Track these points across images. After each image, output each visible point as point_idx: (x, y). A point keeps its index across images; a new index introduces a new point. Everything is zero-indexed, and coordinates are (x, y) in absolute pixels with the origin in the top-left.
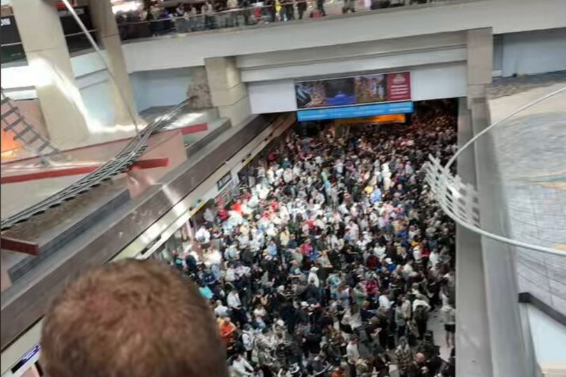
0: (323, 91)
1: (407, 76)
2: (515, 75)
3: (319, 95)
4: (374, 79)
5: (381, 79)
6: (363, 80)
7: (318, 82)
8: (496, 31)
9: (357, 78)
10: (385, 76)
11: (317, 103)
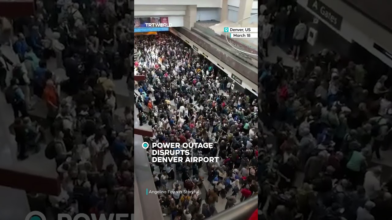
0: (139, 22)
1: (167, 18)
2: (199, 21)
3: (138, 23)
4: (157, 19)
5: (159, 19)
6: (153, 18)
7: (137, 18)
8: (198, 7)
9: (151, 18)
10: (160, 18)
11: (138, 26)
